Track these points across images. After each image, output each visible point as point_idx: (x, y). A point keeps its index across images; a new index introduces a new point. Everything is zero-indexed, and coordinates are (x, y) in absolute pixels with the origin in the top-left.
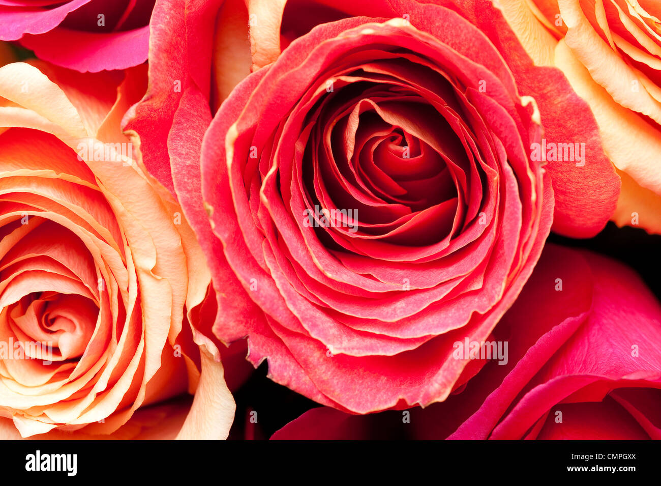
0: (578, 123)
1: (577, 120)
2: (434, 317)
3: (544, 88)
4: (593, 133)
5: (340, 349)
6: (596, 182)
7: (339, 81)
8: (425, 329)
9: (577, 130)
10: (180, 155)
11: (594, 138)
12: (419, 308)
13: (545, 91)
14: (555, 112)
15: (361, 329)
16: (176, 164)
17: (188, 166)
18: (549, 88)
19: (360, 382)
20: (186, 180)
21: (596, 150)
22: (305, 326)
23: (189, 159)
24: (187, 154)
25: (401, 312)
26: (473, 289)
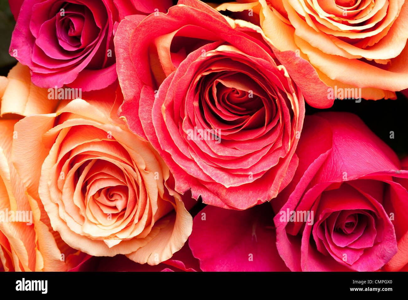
0: (306, 70)
1: (305, 69)
2: (264, 162)
3: (288, 60)
4: (313, 73)
5: (229, 185)
6: (321, 91)
7: (202, 75)
8: (261, 169)
9: (306, 73)
10: (145, 119)
11: (314, 75)
12: (258, 159)
13: (289, 61)
14: (295, 68)
15: (236, 173)
16: (144, 124)
17: (149, 124)
18: (290, 59)
19: (241, 196)
20: (149, 130)
21: (316, 79)
22: (213, 178)
23: (149, 120)
24: (148, 118)
25: (251, 163)
26: (279, 147)
